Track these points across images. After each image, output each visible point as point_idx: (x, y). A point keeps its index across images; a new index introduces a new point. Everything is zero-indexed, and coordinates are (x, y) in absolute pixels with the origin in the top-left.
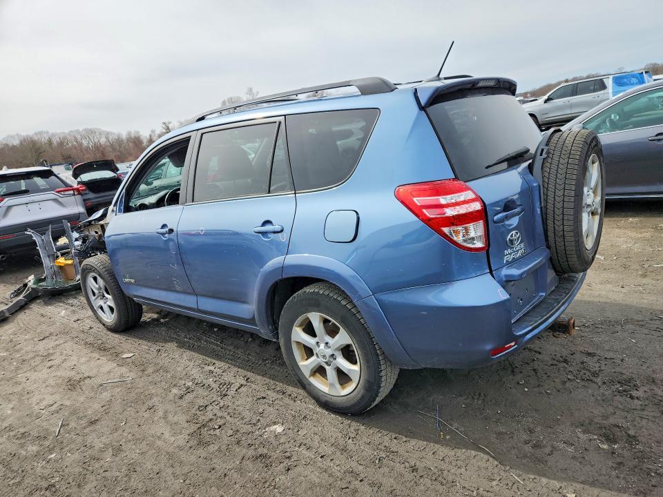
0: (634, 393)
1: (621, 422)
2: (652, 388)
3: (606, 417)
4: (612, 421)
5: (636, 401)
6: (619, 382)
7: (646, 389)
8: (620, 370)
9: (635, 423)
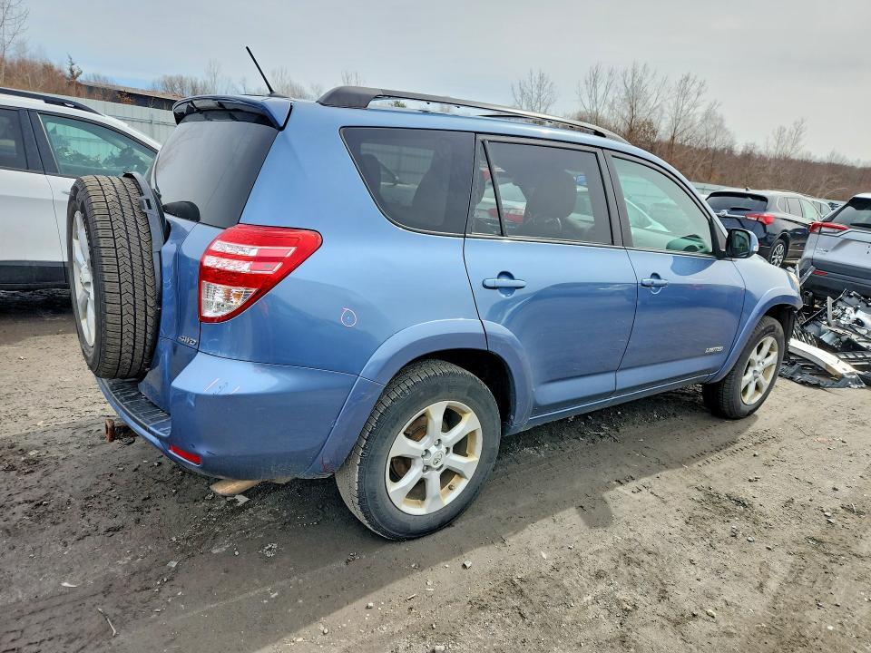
0: (26, 507)
1: (29, 477)
2: (8, 522)
3: (46, 474)
4: (38, 474)
5: (21, 500)
6: (52, 512)
7: (15, 518)
8: (59, 527)
9: (12, 482)
